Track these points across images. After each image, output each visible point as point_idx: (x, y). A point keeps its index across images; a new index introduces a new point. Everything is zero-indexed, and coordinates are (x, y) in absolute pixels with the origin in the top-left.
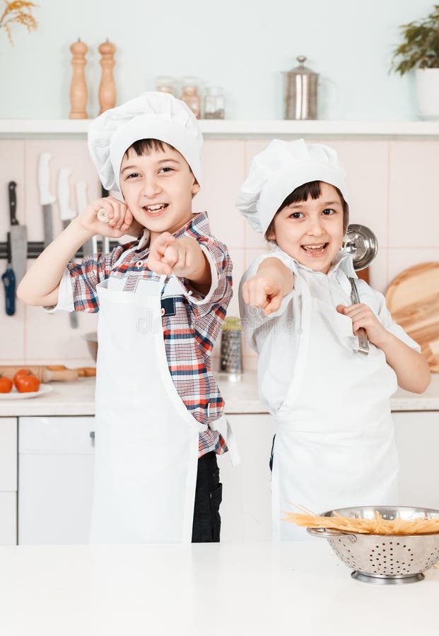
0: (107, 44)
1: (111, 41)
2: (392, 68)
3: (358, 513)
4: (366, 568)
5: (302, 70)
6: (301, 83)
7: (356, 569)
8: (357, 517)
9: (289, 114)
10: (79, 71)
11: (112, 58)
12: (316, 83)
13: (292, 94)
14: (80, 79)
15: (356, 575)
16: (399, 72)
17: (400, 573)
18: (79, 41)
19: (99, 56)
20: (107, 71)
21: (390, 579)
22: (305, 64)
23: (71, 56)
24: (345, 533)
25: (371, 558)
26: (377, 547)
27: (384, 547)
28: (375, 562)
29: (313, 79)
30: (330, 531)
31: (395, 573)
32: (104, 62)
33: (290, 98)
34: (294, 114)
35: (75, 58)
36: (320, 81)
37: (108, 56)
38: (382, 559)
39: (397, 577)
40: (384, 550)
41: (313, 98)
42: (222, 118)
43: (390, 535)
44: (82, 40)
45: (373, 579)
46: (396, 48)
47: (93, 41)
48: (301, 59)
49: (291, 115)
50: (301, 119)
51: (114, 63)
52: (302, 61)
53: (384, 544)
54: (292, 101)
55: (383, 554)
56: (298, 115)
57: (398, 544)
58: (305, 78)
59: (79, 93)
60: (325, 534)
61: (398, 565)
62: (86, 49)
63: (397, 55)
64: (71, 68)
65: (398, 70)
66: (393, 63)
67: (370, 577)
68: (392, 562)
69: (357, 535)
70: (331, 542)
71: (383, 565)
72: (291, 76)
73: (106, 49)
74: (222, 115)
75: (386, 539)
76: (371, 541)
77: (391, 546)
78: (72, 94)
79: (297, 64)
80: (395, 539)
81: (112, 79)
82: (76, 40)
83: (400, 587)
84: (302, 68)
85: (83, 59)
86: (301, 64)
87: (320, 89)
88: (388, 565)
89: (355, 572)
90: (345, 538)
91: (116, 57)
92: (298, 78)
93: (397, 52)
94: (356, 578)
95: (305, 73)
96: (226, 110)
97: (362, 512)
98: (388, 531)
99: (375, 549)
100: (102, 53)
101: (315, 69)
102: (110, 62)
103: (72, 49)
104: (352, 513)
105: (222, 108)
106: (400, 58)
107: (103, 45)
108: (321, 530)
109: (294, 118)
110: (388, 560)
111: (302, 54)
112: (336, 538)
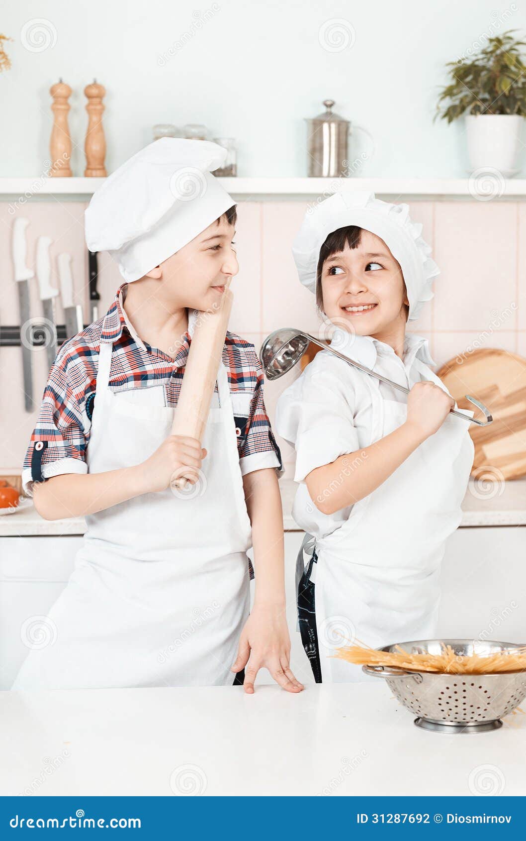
0: (95, 84)
1: (99, 82)
2: (437, 114)
3: (422, 648)
4: (434, 714)
5: (329, 117)
6: (329, 133)
7: (421, 715)
8: (420, 653)
9: (314, 171)
10: (61, 119)
11: (100, 103)
12: (347, 133)
13: (317, 145)
14: (62, 129)
15: (420, 722)
16: (446, 119)
17: (473, 720)
18: (61, 82)
19: (85, 101)
20: (95, 119)
21: (461, 727)
22: (334, 110)
23: (51, 100)
24: (409, 671)
25: (440, 702)
26: (448, 688)
27: (456, 689)
28: (444, 707)
29: (343, 129)
30: (389, 669)
31: (468, 719)
32: (92, 107)
33: (316, 150)
34: (321, 170)
35: (55, 103)
36: (351, 130)
37: (96, 100)
38: (453, 703)
39: (469, 724)
40: (456, 692)
41: (343, 151)
42: (235, 176)
43: (463, 674)
44: (65, 81)
45: (440, 727)
46: (443, 90)
47: (78, 81)
48: (329, 103)
49: (316, 171)
50: (329, 176)
51: (103, 109)
52: (331, 106)
53: (455, 685)
54: (317, 155)
55: (455, 697)
56: (325, 173)
57: (473, 685)
58: (333, 126)
59: (61, 145)
60: (383, 673)
61: (472, 709)
62: (70, 92)
63: (443, 98)
64: (51, 115)
65: (445, 116)
66: (438, 108)
67: (436, 725)
68: (464, 707)
69: (423, 674)
70: (390, 682)
71: (454, 710)
72: (317, 124)
73: (94, 91)
74: (233, 172)
75: (459, 679)
76: (440, 682)
77: (464, 687)
78: (52, 147)
79: (324, 110)
80: (469, 679)
81: (101, 129)
82: (57, 81)
83: (473, 737)
84: (329, 114)
85: (67, 104)
86: (329, 110)
87: (351, 141)
88: (460, 710)
89: (418, 719)
90: (408, 678)
91: (105, 101)
92: (325, 126)
93: (443, 95)
94: (420, 726)
95: (334, 121)
96: (239, 166)
97: (426, 647)
98: (461, 669)
99: (445, 691)
100: (89, 96)
101: (345, 115)
102: (99, 107)
103: (52, 91)
104: (414, 649)
105: (234, 162)
106: (447, 103)
107: (89, 87)
108: (379, 669)
109: (320, 175)
110: (460, 703)
111: (329, 97)
112: (397, 679)
